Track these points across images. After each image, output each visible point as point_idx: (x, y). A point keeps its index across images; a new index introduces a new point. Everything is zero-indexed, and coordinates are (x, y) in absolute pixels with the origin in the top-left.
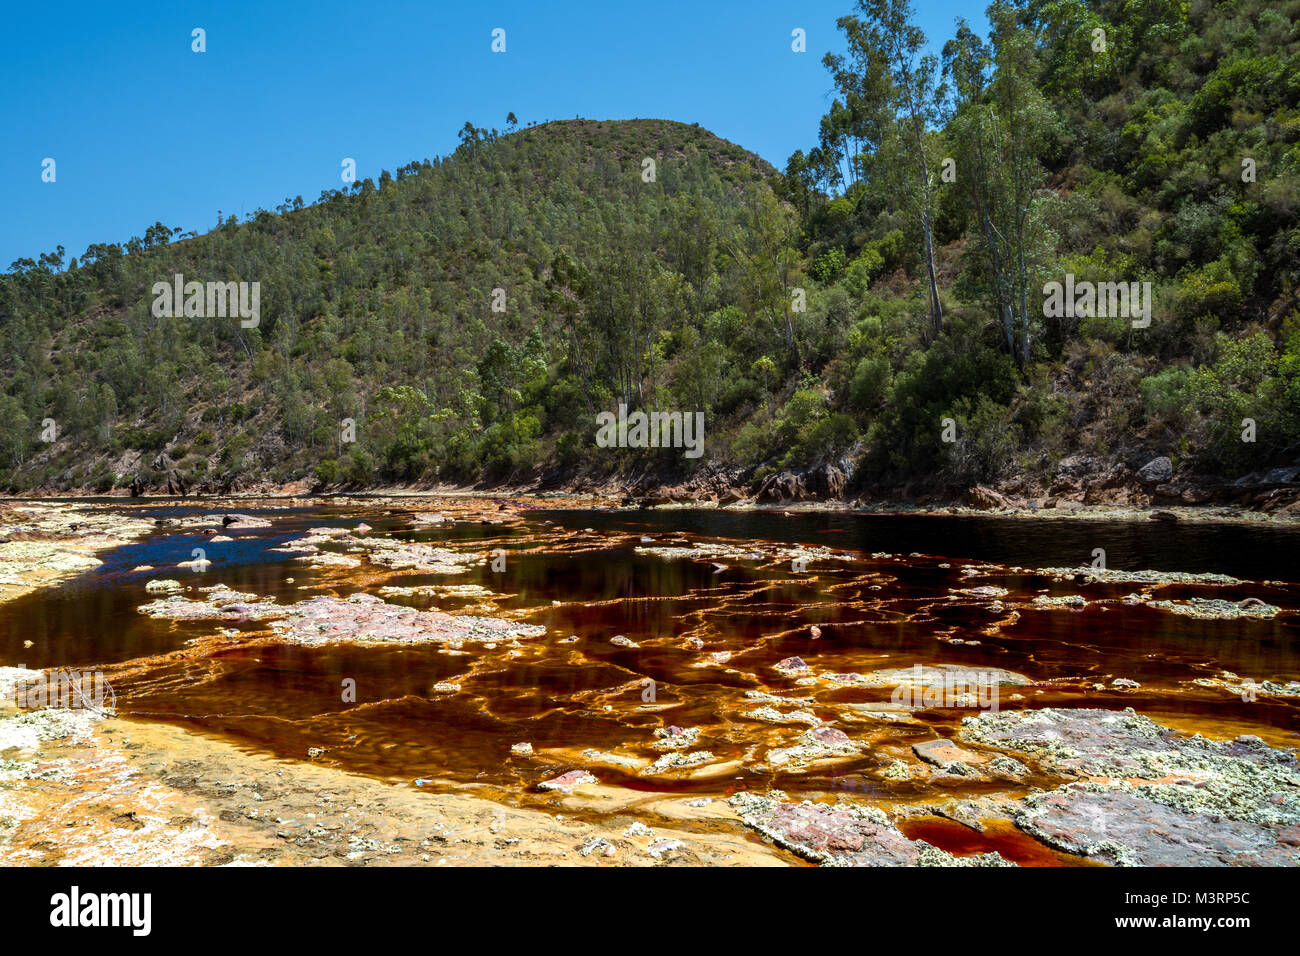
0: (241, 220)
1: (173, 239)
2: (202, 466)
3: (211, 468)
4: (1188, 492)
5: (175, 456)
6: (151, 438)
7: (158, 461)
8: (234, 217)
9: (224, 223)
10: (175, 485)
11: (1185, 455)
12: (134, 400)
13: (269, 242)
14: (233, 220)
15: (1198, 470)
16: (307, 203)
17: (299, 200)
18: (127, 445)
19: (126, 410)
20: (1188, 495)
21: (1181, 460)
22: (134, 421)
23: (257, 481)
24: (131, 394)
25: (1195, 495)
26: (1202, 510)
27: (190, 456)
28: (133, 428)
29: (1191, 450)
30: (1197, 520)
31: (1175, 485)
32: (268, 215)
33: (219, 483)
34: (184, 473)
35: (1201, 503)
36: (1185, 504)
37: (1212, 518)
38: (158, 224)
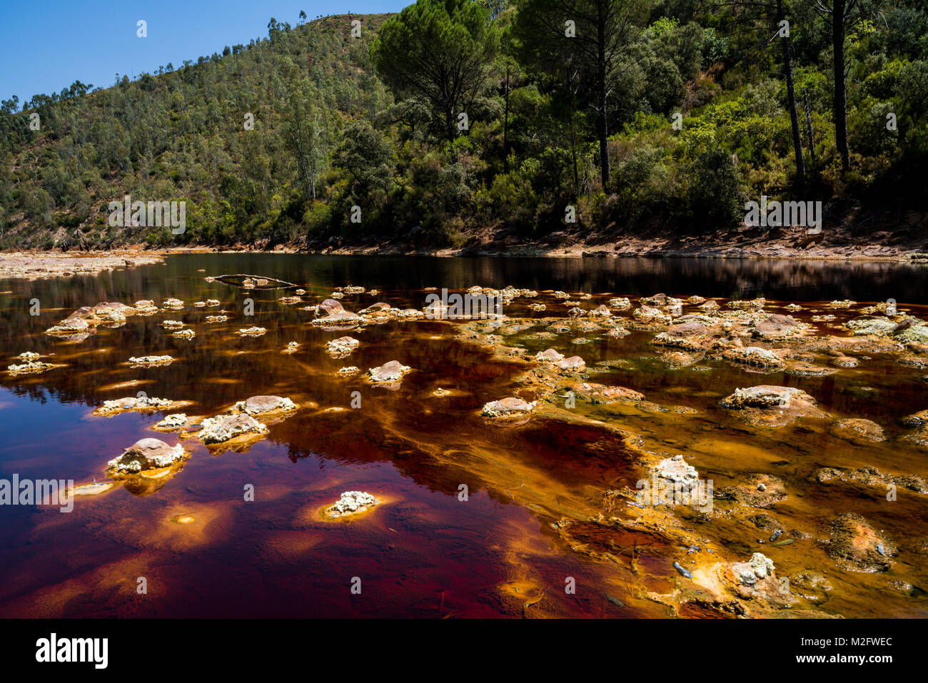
0: (131, 79)
1: (89, 92)
2: (97, 236)
3: (102, 237)
5: (85, 230)
6: (73, 220)
7: (75, 233)
8: (125, 77)
9: (121, 81)
10: (83, 246)
12: (64, 199)
13: (148, 97)
14: (126, 78)
16: (176, 68)
17: (170, 66)
18: (60, 224)
19: (60, 204)
22: (65, 210)
23: (123, 244)
24: (63, 194)
27: (93, 231)
28: (63, 215)
32: (148, 78)
33: (104, 245)
34: (88, 240)
38: (78, 82)
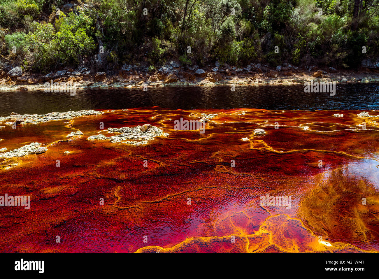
4: (30, 80)
11: (26, 66)
15: (32, 72)
20: (30, 81)
21: (25, 68)
25: (32, 80)
26: (36, 86)
29: (28, 65)
30: (35, 89)
31: (24, 77)
35: (35, 83)
36: (30, 84)
37: (41, 88)
